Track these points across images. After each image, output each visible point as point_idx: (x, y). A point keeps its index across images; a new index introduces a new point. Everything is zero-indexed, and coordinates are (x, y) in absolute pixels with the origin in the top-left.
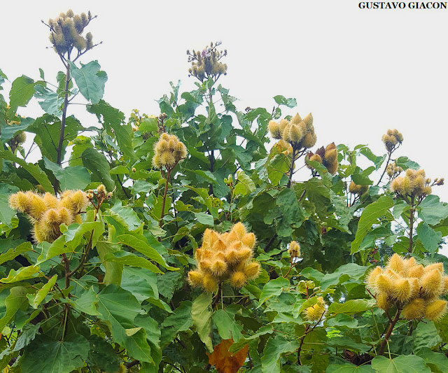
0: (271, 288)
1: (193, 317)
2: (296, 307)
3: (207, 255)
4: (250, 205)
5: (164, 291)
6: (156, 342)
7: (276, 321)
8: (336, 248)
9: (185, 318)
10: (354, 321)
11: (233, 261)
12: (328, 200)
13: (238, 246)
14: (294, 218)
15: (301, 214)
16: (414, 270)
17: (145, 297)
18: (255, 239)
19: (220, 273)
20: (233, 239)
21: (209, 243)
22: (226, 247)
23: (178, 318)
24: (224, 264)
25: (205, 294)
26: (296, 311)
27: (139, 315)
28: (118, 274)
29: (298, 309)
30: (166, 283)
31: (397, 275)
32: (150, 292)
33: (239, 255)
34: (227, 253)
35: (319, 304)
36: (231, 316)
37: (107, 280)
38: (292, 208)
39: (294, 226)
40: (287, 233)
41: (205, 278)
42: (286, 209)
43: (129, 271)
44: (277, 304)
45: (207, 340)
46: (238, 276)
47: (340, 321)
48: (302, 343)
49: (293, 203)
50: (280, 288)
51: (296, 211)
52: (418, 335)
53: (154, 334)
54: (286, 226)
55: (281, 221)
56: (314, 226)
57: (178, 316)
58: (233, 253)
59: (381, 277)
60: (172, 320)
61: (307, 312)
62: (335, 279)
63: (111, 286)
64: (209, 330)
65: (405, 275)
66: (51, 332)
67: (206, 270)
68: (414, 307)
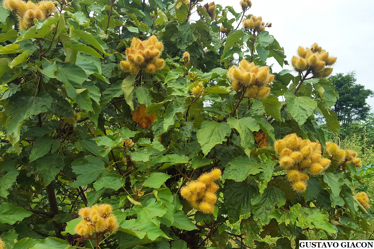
0: (172, 74)
1: (123, 89)
2: (186, 86)
3: (133, 52)
4: (164, 30)
5: (105, 73)
6: (97, 100)
7: (173, 94)
8: (211, 62)
9: (118, 90)
10: (219, 98)
11: (149, 57)
12: (208, 33)
13: (152, 48)
14: (188, 40)
15: (192, 38)
16: (254, 69)
17: (92, 73)
18: (163, 46)
19: (140, 63)
20: (149, 44)
21: (134, 45)
22: (144, 48)
23: (114, 90)
24: (142, 58)
25: (131, 76)
26: (186, 89)
27: (86, 81)
28: (74, 57)
29: (187, 88)
30: (107, 69)
31: (244, 70)
32: (96, 70)
33: (152, 53)
34: (145, 52)
35: (200, 86)
36: (146, 91)
37: (67, 60)
38: (187, 33)
39: (188, 44)
40: (183, 47)
41: (131, 66)
42: (184, 34)
43: (83, 57)
44: (175, 84)
45: (130, 103)
46: (151, 66)
47: (211, 97)
48: (189, 109)
49: (188, 31)
50: (178, 74)
51: (189, 36)
52: (253, 108)
53: (96, 96)
54: (183, 44)
55: (180, 41)
56: (200, 47)
57: (114, 89)
58: (148, 52)
59: (235, 70)
60: (110, 91)
61: (192, 91)
62: (209, 76)
63: (68, 63)
64: (132, 98)
65: (248, 71)
66: (29, 91)
67: (132, 61)
68: (252, 90)
